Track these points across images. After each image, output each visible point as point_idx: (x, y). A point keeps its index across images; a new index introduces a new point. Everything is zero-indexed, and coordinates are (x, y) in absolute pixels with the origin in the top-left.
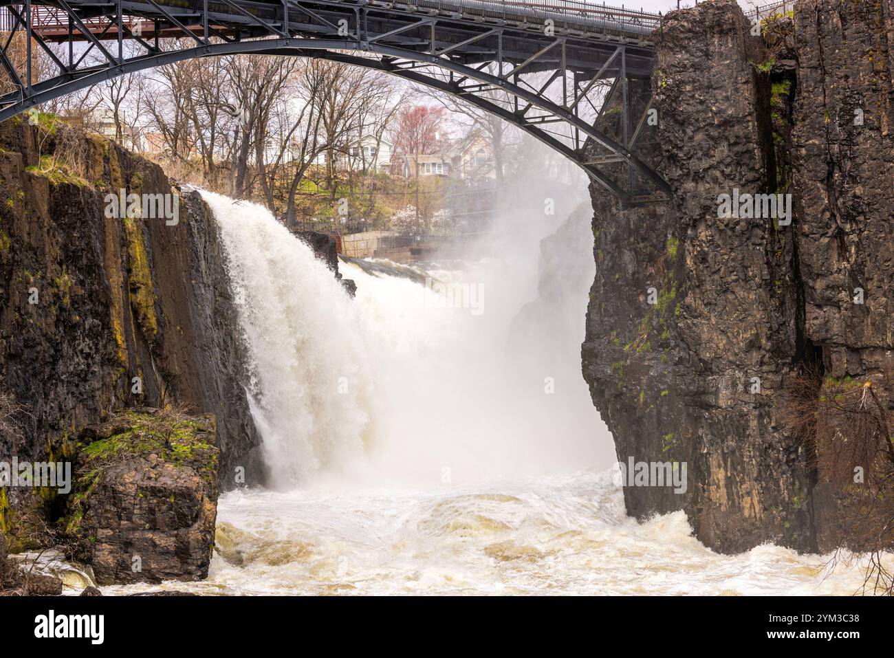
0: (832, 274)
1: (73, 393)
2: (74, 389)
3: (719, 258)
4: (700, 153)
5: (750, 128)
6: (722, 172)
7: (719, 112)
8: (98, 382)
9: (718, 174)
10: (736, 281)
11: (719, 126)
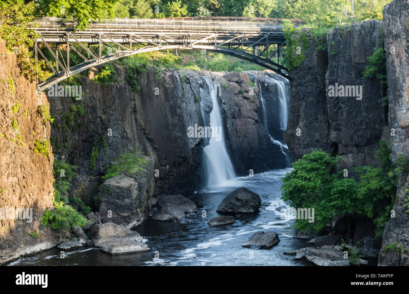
0: (338, 120)
1: (111, 149)
2: (112, 147)
3: (308, 112)
4: (302, 78)
5: (317, 71)
6: (309, 84)
7: (307, 65)
8: (120, 145)
9: (307, 85)
10: (313, 119)
11: (307, 69)
